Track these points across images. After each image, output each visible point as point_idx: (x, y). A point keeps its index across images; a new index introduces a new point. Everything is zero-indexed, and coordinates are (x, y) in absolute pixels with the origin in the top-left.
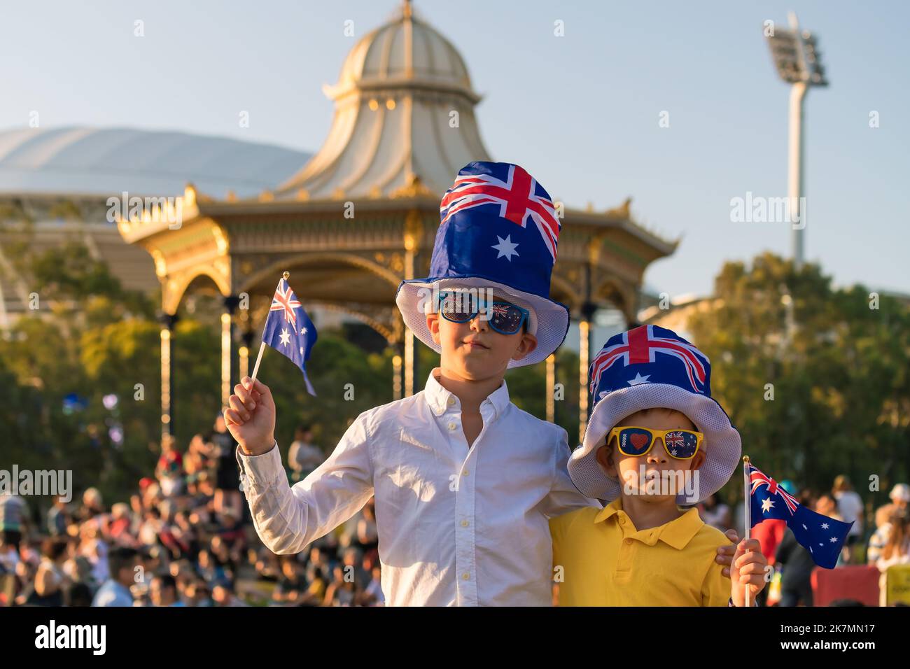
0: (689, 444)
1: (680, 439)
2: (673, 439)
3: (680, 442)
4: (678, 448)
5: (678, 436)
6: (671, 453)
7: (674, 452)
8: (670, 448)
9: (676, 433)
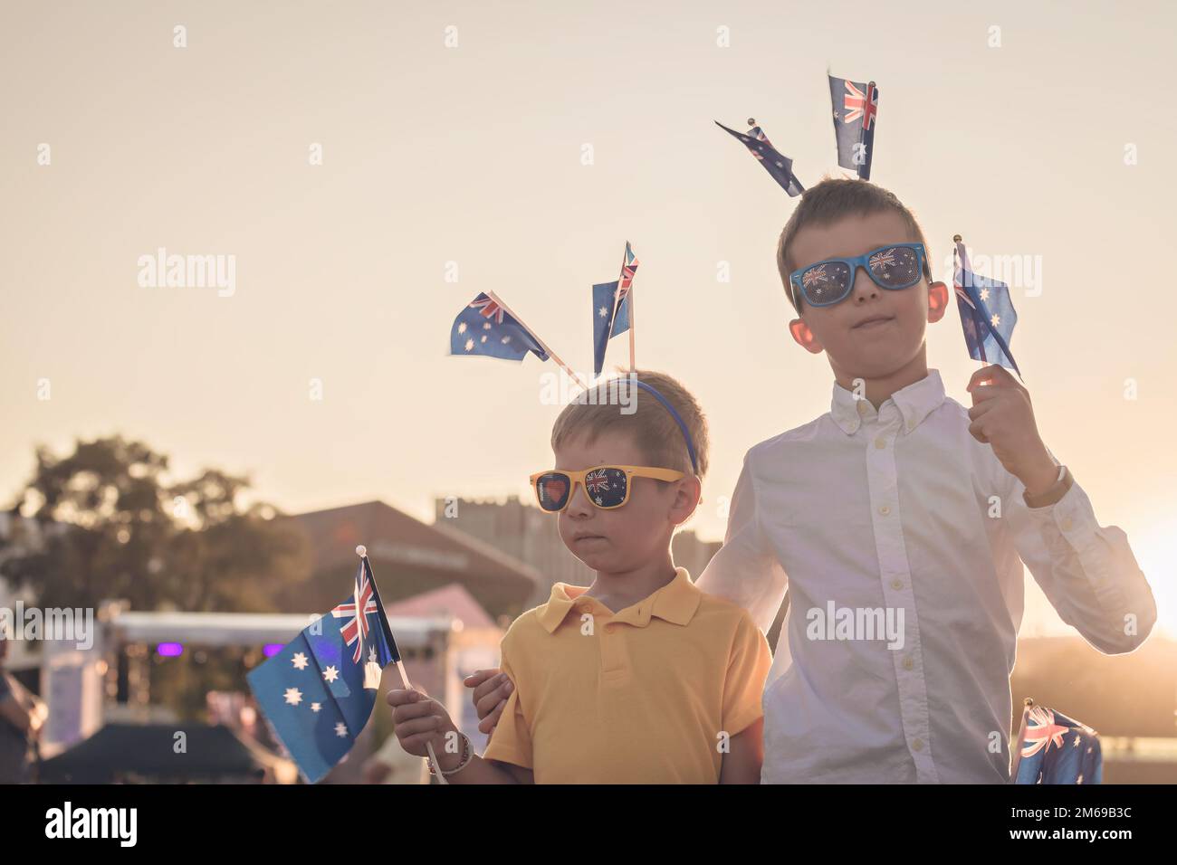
0: (615, 486)
1: (603, 480)
2: (595, 481)
3: (603, 485)
4: (602, 493)
5: (601, 476)
6: (595, 501)
7: (599, 500)
8: (593, 495)
9: (597, 471)
